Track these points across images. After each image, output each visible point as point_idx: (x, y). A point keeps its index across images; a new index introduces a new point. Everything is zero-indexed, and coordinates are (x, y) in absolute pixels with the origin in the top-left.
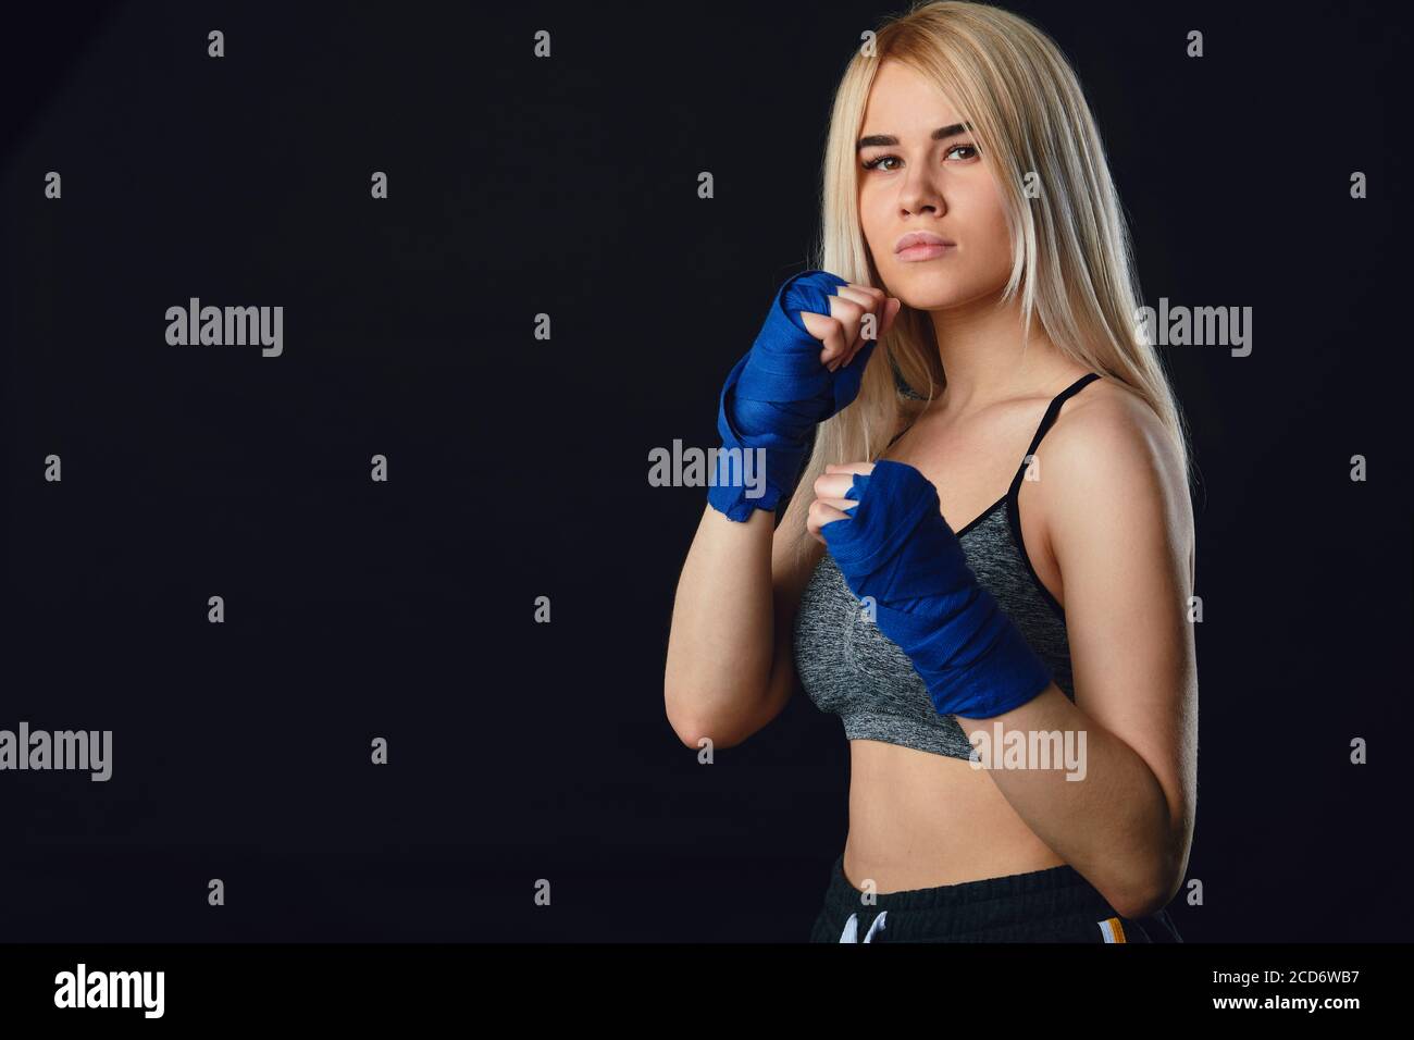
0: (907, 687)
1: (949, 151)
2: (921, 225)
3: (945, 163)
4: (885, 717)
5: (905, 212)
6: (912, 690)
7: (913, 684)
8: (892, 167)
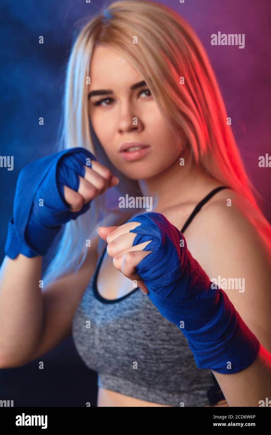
0: (124, 364)
1: (140, 93)
2: (130, 139)
3: (139, 100)
4: (115, 378)
5: (121, 132)
6: (126, 366)
7: (127, 363)
8: (108, 104)
